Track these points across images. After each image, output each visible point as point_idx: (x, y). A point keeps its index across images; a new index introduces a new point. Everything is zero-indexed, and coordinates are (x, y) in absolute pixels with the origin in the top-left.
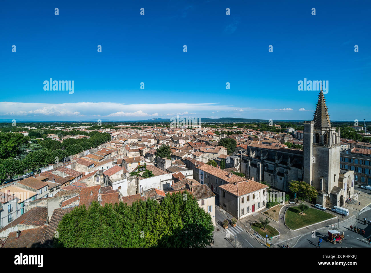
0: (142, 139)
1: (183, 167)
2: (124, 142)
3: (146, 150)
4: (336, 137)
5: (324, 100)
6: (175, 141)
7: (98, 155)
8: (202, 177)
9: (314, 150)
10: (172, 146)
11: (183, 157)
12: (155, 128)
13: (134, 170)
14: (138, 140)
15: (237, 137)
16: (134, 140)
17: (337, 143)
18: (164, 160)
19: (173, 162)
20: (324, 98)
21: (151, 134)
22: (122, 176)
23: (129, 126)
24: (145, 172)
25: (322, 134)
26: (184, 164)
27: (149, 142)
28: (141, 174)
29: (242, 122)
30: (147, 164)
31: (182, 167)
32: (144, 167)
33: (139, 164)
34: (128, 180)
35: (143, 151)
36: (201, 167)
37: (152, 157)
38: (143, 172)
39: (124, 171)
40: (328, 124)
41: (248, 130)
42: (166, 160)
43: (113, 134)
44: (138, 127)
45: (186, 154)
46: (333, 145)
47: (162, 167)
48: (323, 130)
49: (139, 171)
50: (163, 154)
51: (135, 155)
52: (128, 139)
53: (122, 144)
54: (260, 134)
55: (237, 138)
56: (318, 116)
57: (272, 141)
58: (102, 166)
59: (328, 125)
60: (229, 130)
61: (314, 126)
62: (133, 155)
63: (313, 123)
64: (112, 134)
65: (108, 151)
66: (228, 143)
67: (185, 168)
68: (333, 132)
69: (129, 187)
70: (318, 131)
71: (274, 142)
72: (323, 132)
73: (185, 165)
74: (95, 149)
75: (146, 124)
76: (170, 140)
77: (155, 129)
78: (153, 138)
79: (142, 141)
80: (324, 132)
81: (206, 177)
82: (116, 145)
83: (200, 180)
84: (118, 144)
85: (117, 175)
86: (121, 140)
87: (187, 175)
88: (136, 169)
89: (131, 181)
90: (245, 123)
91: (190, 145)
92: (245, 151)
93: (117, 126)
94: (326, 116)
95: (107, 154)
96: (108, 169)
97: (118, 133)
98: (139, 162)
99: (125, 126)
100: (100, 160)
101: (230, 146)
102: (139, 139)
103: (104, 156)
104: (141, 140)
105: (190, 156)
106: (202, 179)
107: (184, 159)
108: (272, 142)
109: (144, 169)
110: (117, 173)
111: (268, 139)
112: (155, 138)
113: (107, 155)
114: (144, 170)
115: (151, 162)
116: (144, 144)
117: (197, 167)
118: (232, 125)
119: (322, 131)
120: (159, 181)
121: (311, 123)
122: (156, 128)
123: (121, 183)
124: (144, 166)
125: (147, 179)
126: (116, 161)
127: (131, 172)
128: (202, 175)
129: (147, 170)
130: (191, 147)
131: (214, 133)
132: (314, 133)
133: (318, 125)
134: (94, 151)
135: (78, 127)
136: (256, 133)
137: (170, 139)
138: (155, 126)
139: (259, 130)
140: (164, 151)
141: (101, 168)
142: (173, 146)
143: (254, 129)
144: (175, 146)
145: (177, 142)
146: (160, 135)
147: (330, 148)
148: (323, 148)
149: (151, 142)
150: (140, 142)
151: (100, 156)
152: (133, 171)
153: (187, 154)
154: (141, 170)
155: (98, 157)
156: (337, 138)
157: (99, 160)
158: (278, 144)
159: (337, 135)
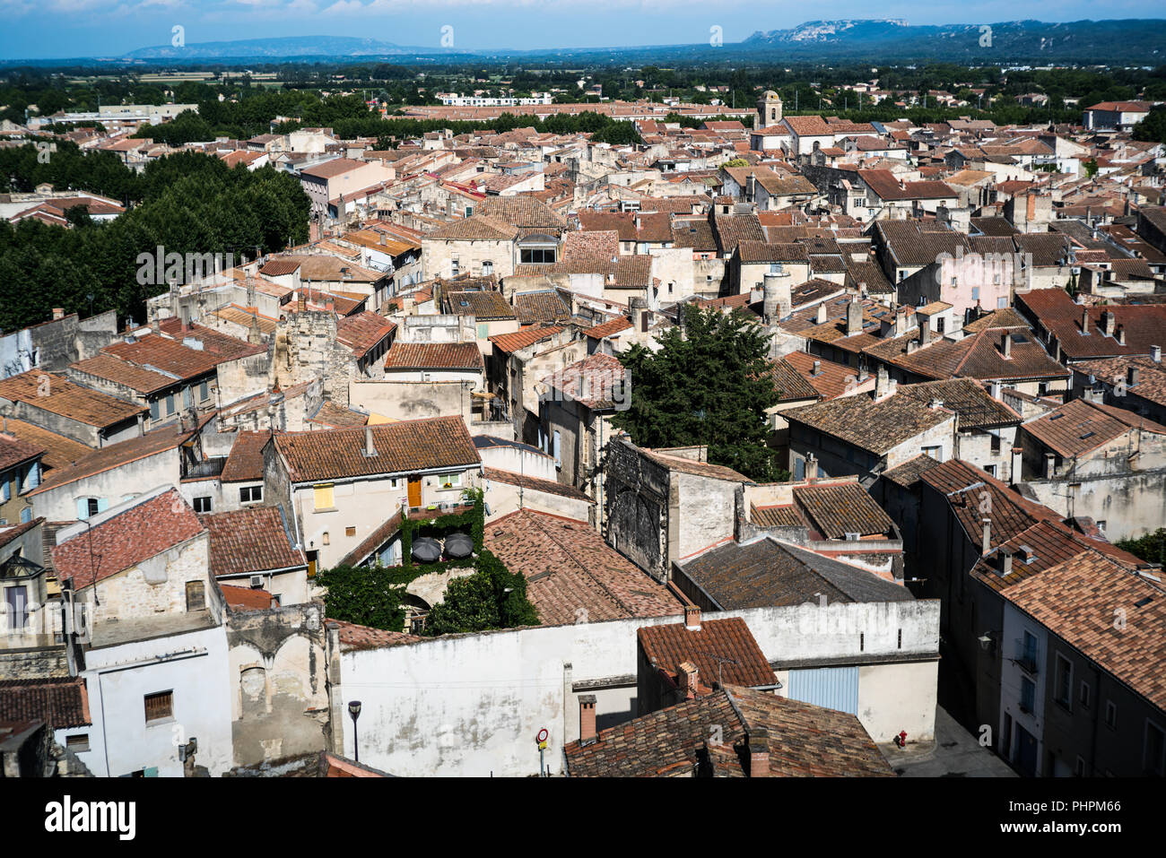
2: (399, 262)
3: (556, 356)
6: (911, 271)
7: (97, 385)
8: (1027, 690)
10: (843, 329)
11: (901, 454)
13: (362, 550)
14: (527, 256)
16: (485, 249)
18: (662, 472)
19: (779, 496)
22: (194, 600)
24: (470, 572)
27: (634, 275)
28: (431, 588)
32: (466, 530)
33: (412, 496)
34: (235, 640)
38: (455, 573)
42: (676, 479)
43: (338, 186)
47: (639, 542)
49: (415, 566)
51: (429, 405)
52: (427, 242)
53: (368, 289)
58: (87, 489)
62: (407, 404)
64: (322, 182)
65: (199, 347)
67: (884, 569)
69: (248, 704)
73: (889, 545)
74: (86, 326)
76: (859, 258)
78: (685, 238)
79: (559, 259)
81: (1068, 696)
82: (304, 297)
83: (1008, 718)
84: (324, 288)
85: (152, 585)
86: (367, 252)
87: (874, 649)
88: (380, 543)
89: (267, 653)
91: (1039, 331)
95: (175, 379)
97: (378, 172)
98: (415, 477)
100: (107, 432)
102: (527, 245)
103: (153, 397)
104: (550, 256)
109: (460, 546)
110: (148, 566)
112: (707, 238)
113: (177, 388)
114: (463, 561)
116: (567, 296)
120: (553, 682)
123: (170, 658)
124: (466, 520)
126: (227, 451)
127: (328, 562)
129: (490, 565)
130: (1051, 349)
134: (79, 344)
137: (859, 248)
141: (84, 505)
142: (856, 330)
144: (878, 334)
145: (921, 290)
149: (656, 271)
150: (537, 272)
151: (110, 389)
152: (351, 558)
153: (947, 426)
155: (97, 397)
157: (94, 431)
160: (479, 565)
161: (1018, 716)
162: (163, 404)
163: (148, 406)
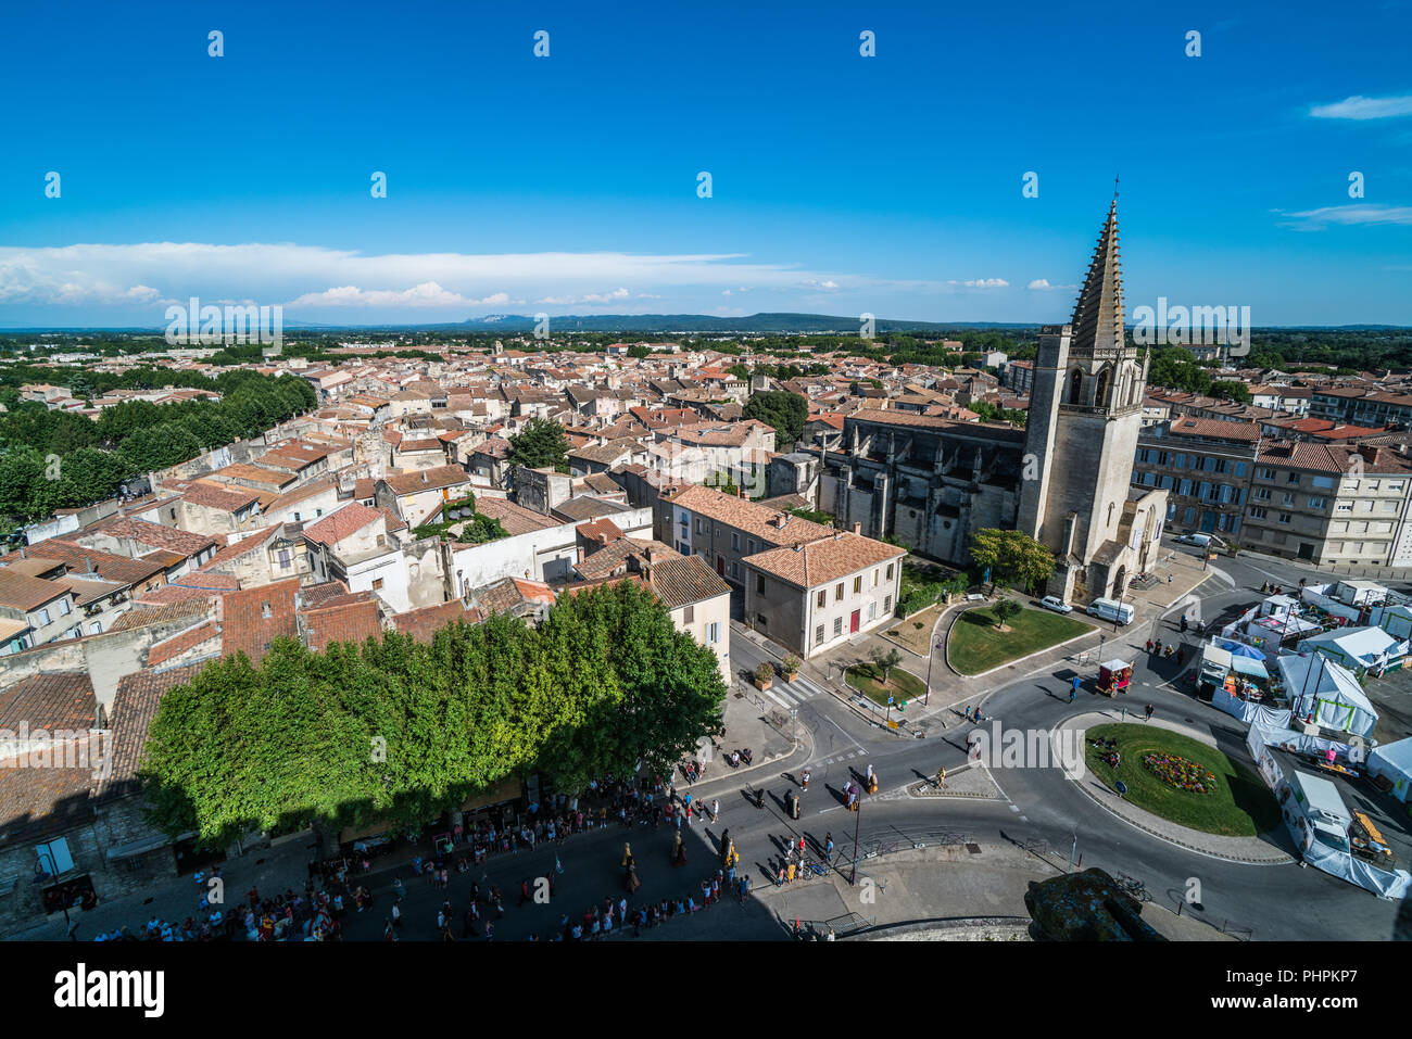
0: (451, 400)
1: (617, 498)
2: (376, 411)
3: (469, 441)
4: (1133, 382)
5: (1116, 251)
6: (583, 404)
7: (270, 468)
8: (685, 531)
9: (1060, 427)
10: (570, 425)
11: (615, 464)
12: (499, 353)
13: (428, 518)
14: (434, 405)
15: (809, 387)
16: (417, 403)
17: (1134, 402)
18: (543, 477)
19: (579, 481)
20: (1116, 243)
21: (485, 378)
22: (380, 542)
23: (390, 346)
24: (472, 522)
25: (1094, 372)
26: (621, 490)
27: (480, 410)
28: (457, 529)
29: (831, 332)
30: (477, 493)
31: (613, 500)
32: (468, 506)
33: (446, 496)
34: (406, 555)
35: (455, 445)
36: (683, 497)
37: (495, 468)
38: (466, 523)
39: (387, 523)
40: (1117, 335)
41: (850, 359)
42: (549, 478)
43: (325, 382)
44: (429, 350)
45: (624, 451)
46: (1122, 409)
47: (535, 503)
48: (1097, 360)
49: (449, 521)
50: (536, 455)
51: (428, 463)
52: (391, 402)
53: (367, 422)
54: (890, 373)
55: (809, 392)
56: (1089, 310)
57: (928, 399)
58: (293, 509)
59: (1116, 341)
60: (783, 362)
61: (1071, 344)
62: (420, 464)
63: (1070, 334)
64: (318, 380)
65: (311, 448)
66: (777, 409)
67: (621, 502)
68: (1126, 363)
69: (412, 578)
70: (1080, 361)
71: (937, 403)
72: (1096, 366)
73: (622, 494)
74: (252, 444)
75: (458, 337)
76: (562, 400)
77: (500, 360)
78: (492, 396)
79: (448, 406)
80: (1101, 363)
81: (701, 531)
82: (343, 426)
83: (677, 542)
84: (349, 422)
85: (363, 539)
86: (360, 406)
87: (632, 526)
88: (434, 515)
89: (420, 559)
90: (842, 333)
91: (639, 420)
92: (837, 435)
93: (336, 346)
94: (1115, 307)
95: (306, 462)
96: (321, 518)
97: (343, 376)
98: (445, 489)
99: (372, 348)
100: (282, 487)
101: (785, 419)
102: (435, 401)
103: (298, 471)
104: (444, 405)
105: (638, 460)
106: (684, 537)
107: (619, 472)
108: (930, 402)
109: (466, 512)
110: (360, 532)
111: (917, 393)
112: (500, 395)
113: (308, 466)
114: (468, 518)
115: (494, 486)
116: (460, 420)
117: (666, 498)
118: (794, 342)
119: (1094, 363)
120: (530, 552)
121: (1063, 333)
122: (501, 356)
123: (381, 565)
124: (469, 502)
125: (483, 546)
126: (352, 487)
127: (414, 524)
128: (684, 523)
129: (477, 517)
130: (645, 426)
131: (728, 372)
132: (1068, 368)
133: (1082, 341)
134: (250, 452)
135: (162, 355)
136: (877, 370)
137: (561, 397)
138: (499, 345)
139: (888, 358)
140: (543, 442)
141: (293, 516)
142: (575, 425)
143: (870, 358)
144: (583, 425)
145: (589, 410)
146: (519, 382)
147: (1112, 419)
148: (1087, 420)
149: (488, 410)
150: (441, 411)
151: (280, 469)
152: (424, 522)
153: (629, 452)
154: (454, 515)
155: (271, 473)
156: (1137, 384)
157: (277, 487)
158: (947, 409)
159: (1137, 377)
160: (476, 519)
161: (681, 540)
162: (302, 473)
163: (297, 474)
